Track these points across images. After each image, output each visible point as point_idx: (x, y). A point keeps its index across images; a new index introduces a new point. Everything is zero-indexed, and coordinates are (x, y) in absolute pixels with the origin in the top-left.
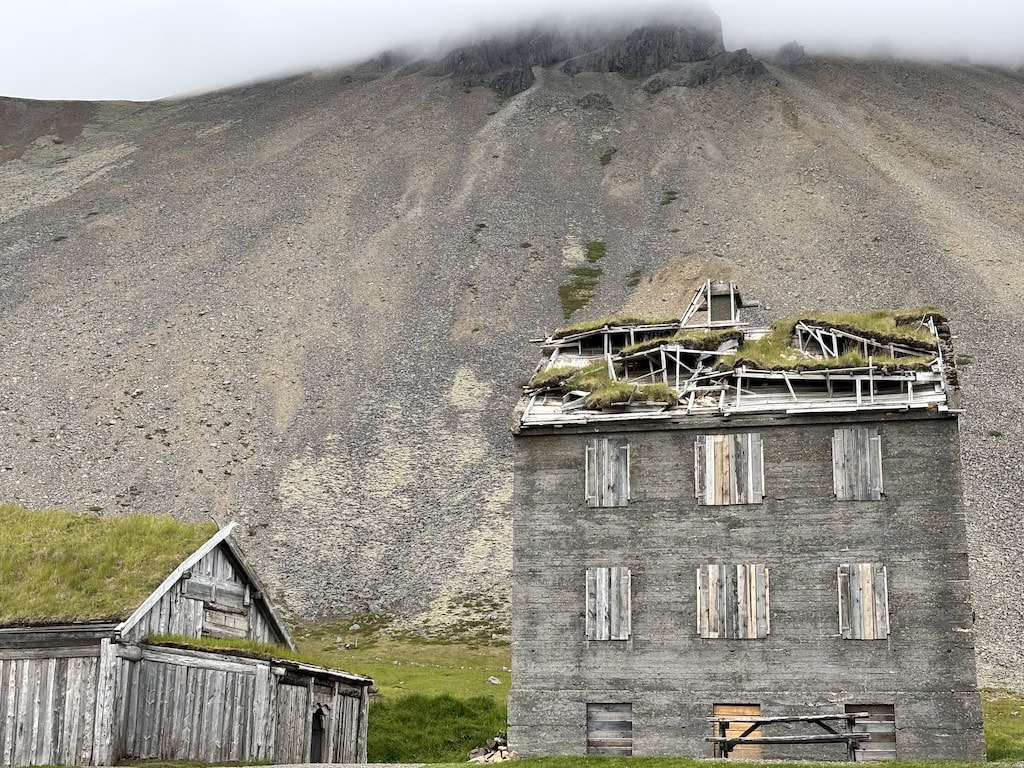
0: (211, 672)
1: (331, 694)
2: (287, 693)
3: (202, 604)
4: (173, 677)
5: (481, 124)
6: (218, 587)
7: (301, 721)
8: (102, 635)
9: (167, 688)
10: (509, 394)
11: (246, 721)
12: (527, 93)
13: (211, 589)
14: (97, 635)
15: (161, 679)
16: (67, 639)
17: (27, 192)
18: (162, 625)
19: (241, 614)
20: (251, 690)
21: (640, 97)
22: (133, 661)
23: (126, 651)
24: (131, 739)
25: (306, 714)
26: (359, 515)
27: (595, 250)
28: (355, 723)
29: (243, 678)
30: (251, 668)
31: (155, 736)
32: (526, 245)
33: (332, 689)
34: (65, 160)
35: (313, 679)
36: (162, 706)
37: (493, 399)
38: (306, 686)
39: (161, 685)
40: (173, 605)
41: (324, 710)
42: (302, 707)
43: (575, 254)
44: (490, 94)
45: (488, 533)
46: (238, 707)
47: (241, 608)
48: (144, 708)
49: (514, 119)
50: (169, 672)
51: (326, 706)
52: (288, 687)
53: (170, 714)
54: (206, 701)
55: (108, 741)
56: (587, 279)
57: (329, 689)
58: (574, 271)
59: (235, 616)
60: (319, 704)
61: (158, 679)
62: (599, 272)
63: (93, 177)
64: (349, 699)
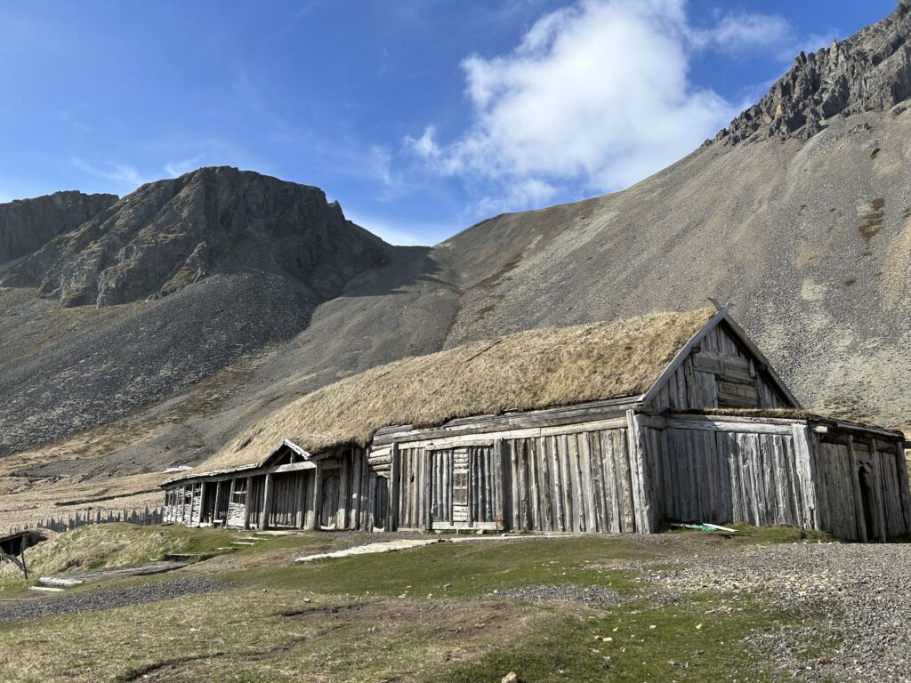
0: (740, 435)
1: (870, 451)
2: (829, 453)
3: (713, 377)
4: (702, 443)
5: (792, 155)
6: (726, 361)
7: (847, 480)
8: (626, 406)
9: (698, 453)
10: (838, 288)
11: (790, 483)
12: (818, 134)
13: (719, 363)
14: (622, 407)
15: (690, 444)
16: (594, 414)
18: (681, 396)
19: (750, 384)
20: (789, 450)
21: (888, 120)
22: (660, 430)
23: (651, 420)
24: (670, 503)
25: (851, 472)
27: (878, 204)
28: (896, 479)
29: (777, 439)
30: (785, 428)
31: (693, 499)
32: (833, 210)
33: (870, 446)
34: (587, 225)
35: (851, 436)
36: (695, 471)
38: (846, 444)
39: (690, 451)
40: (688, 378)
41: (866, 467)
42: (846, 465)
43: (864, 208)
44: (796, 140)
46: (778, 469)
47: (749, 379)
48: (677, 473)
49: (813, 149)
50: (696, 438)
51: (868, 464)
52: (829, 445)
53: (705, 479)
54: (741, 463)
55: (648, 507)
56: (875, 220)
57: (866, 446)
58: (867, 217)
59: (745, 387)
60: (861, 462)
61: (686, 446)
64: (886, 455)
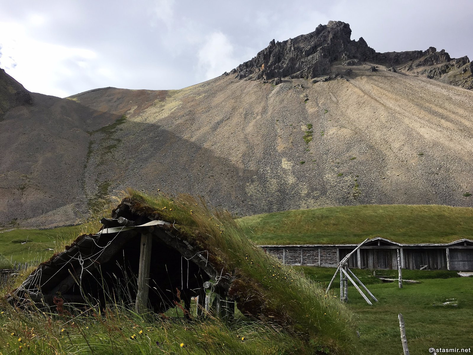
5: (270, 92)
10: (297, 165)
12: (281, 84)
17: (157, 114)
26: (268, 197)
27: (310, 126)
34: (164, 106)
37: (294, 166)
43: (304, 128)
44: (270, 85)
45: (304, 202)
49: (279, 91)
56: (310, 134)
58: (306, 132)
62: (312, 132)
63: (173, 110)
